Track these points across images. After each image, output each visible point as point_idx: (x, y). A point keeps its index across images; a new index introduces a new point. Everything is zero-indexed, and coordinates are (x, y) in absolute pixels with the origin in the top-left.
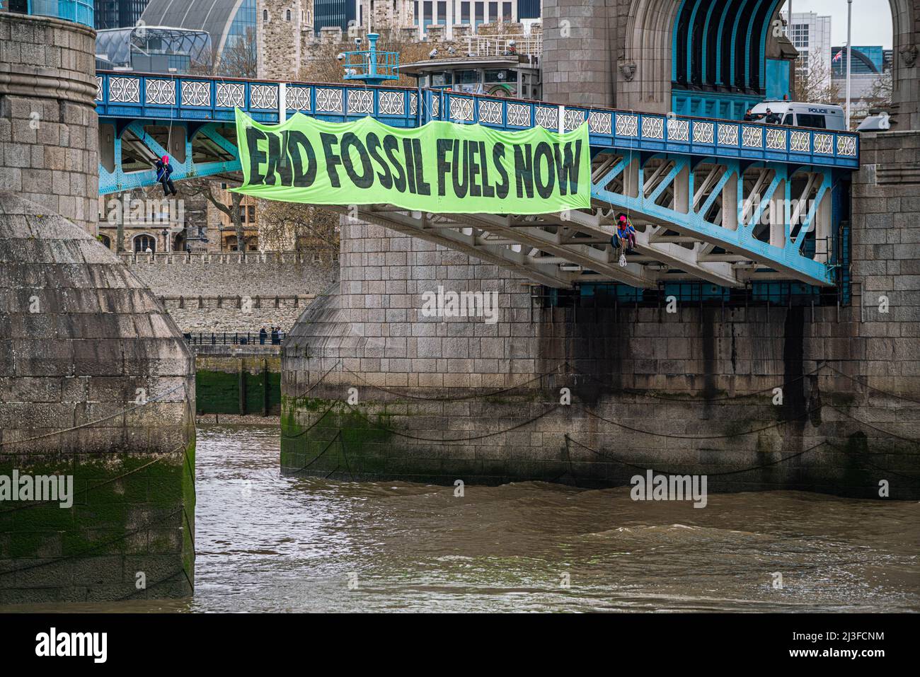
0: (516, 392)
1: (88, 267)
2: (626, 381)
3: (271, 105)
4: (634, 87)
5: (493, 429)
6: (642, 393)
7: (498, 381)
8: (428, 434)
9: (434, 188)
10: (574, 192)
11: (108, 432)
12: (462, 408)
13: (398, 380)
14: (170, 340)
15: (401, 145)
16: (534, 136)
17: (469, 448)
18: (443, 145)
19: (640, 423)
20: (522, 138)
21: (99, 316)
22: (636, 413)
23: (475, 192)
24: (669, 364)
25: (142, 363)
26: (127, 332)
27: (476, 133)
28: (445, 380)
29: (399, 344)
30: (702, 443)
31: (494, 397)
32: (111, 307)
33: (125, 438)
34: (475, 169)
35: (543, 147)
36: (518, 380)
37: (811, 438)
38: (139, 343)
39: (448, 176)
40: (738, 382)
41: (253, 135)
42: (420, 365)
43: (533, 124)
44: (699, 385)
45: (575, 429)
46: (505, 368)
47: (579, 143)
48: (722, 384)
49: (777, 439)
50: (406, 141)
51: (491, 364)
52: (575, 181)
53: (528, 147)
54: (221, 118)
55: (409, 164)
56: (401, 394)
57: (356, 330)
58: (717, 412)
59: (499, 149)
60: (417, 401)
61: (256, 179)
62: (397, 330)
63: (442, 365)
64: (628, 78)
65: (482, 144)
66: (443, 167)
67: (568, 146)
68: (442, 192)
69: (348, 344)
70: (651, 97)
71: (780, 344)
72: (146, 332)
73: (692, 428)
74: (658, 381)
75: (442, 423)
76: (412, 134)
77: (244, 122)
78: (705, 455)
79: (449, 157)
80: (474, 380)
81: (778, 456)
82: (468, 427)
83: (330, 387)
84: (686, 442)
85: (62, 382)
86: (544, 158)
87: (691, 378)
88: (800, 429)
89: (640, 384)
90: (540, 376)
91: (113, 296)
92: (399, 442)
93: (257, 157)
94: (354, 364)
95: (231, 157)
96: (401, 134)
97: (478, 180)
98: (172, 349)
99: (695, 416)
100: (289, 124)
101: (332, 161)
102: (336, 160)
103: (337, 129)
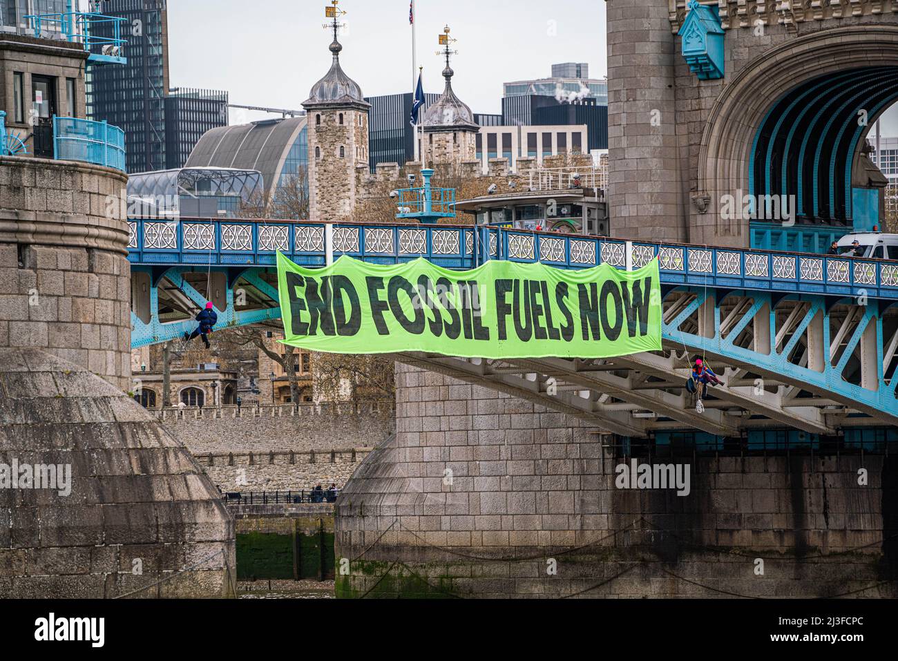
0: (589, 549)
1: (119, 426)
2: (708, 537)
3: (317, 247)
4: (708, 219)
7: (568, 539)
9: (494, 332)
10: (643, 333)
12: (530, 568)
13: (460, 539)
14: (207, 502)
16: (600, 274)
18: (502, 286)
20: (586, 277)
21: (131, 478)
23: (541, 335)
25: (178, 528)
26: (161, 495)
27: (537, 272)
28: (510, 537)
29: (461, 500)
31: (565, 555)
32: (144, 468)
34: (538, 311)
35: (609, 286)
36: (590, 537)
38: (175, 506)
39: (509, 319)
41: (294, 280)
42: (483, 522)
43: (598, 261)
46: (576, 524)
47: (648, 280)
51: (561, 520)
53: (593, 286)
54: (263, 262)
56: (464, 554)
57: (414, 485)
59: (562, 289)
60: (481, 561)
61: (299, 329)
62: (457, 484)
63: (507, 521)
65: (544, 283)
66: (502, 309)
67: (637, 284)
68: (503, 336)
69: (405, 500)
70: (727, 231)
72: (182, 494)
74: (743, 537)
75: (508, 584)
76: (467, 276)
77: (284, 265)
79: (509, 298)
80: (542, 538)
82: (537, 587)
83: (387, 548)
85: (92, 551)
86: (610, 298)
87: (780, 534)
89: (724, 540)
90: (615, 533)
91: (145, 457)
93: (296, 305)
94: (412, 522)
95: (272, 303)
96: (455, 276)
97: (542, 321)
98: (210, 512)
100: (333, 268)
101: (378, 307)
102: (383, 306)
103: (386, 272)
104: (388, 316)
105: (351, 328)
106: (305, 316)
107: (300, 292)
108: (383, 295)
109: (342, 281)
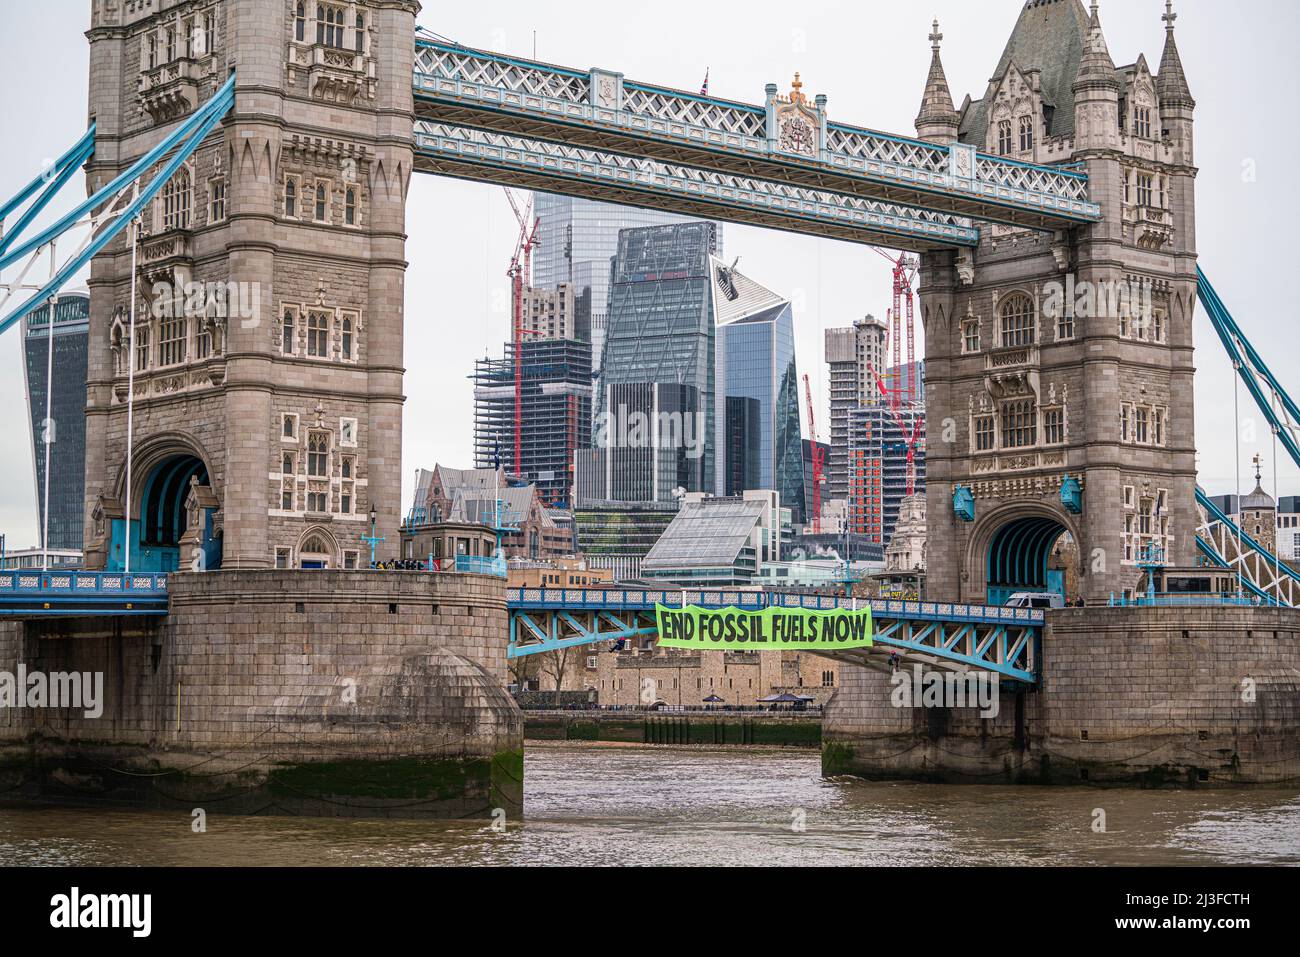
0: (904, 735)
1: (457, 677)
2: (950, 731)
3: (678, 601)
4: (968, 585)
5: (894, 753)
6: (956, 735)
7: (896, 730)
8: (867, 756)
9: (770, 637)
10: (862, 638)
11: (458, 747)
12: (881, 743)
13: (855, 729)
14: (486, 709)
15: (749, 619)
16: (837, 613)
17: (884, 763)
18: (775, 618)
19: (956, 750)
20: (829, 614)
21: (457, 698)
22: (953, 745)
23: (796, 639)
24: (968, 721)
25: (472, 718)
26: (468, 705)
27: (798, 611)
28: (873, 729)
29: (855, 711)
30: (981, 760)
31: (894, 737)
32: (463, 694)
33: (465, 750)
34: (795, 628)
35: (842, 618)
36: (904, 729)
37: (1026, 758)
38: (472, 709)
39: (779, 633)
40: (996, 730)
41: (664, 615)
42: (863, 721)
43: (836, 606)
44: (980, 731)
45: (928, 753)
46: (899, 723)
47: (865, 616)
48: (989, 731)
49: (1012, 757)
50: (752, 618)
51: (893, 721)
52: (862, 631)
53: (833, 618)
54: (650, 608)
55: (753, 628)
56: (856, 736)
57: (841, 704)
58: (988, 745)
59: (813, 619)
60: (862, 739)
61: (666, 635)
62: (855, 704)
63: (872, 721)
64: (966, 580)
65: (802, 617)
66: (775, 627)
67: (858, 617)
68: (774, 639)
69: (837, 711)
70: (976, 590)
71: (1014, 711)
72: (476, 705)
73: (977, 753)
74: (963, 730)
75: (873, 750)
76: (756, 613)
77: (659, 608)
78: (981, 766)
79: (779, 623)
80: (886, 729)
81: (1013, 766)
82: (883, 752)
83: (831, 732)
84: (974, 760)
85: (438, 726)
86: (842, 623)
87: (977, 728)
88: (1021, 754)
89: (956, 731)
90: (914, 727)
91: (465, 689)
92: (855, 759)
93: (666, 625)
94: (839, 721)
95: (654, 624)
96: (749, 614)
97: (797, 633)
98: (487, 711)
99: (977, 747)
100: (685, 610)
101: (702, 628)
102: (705, 627)
103: (711, 613)
104: (706, 632)
105: (689, 637)
106: (670, 630)
107: (669, 619)
108: (706, 623)
109: (689, 616)
